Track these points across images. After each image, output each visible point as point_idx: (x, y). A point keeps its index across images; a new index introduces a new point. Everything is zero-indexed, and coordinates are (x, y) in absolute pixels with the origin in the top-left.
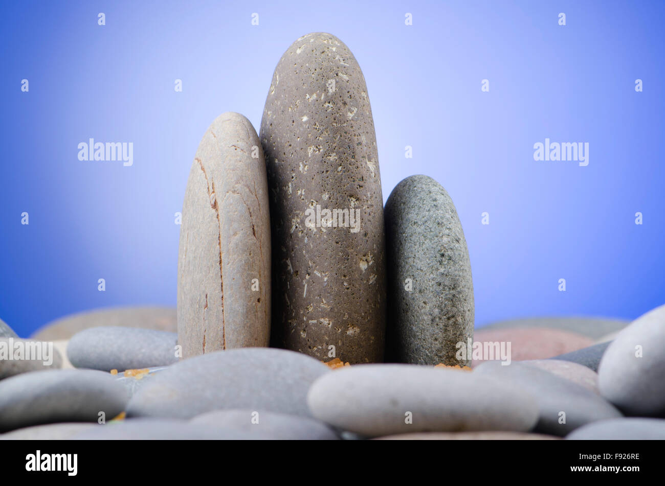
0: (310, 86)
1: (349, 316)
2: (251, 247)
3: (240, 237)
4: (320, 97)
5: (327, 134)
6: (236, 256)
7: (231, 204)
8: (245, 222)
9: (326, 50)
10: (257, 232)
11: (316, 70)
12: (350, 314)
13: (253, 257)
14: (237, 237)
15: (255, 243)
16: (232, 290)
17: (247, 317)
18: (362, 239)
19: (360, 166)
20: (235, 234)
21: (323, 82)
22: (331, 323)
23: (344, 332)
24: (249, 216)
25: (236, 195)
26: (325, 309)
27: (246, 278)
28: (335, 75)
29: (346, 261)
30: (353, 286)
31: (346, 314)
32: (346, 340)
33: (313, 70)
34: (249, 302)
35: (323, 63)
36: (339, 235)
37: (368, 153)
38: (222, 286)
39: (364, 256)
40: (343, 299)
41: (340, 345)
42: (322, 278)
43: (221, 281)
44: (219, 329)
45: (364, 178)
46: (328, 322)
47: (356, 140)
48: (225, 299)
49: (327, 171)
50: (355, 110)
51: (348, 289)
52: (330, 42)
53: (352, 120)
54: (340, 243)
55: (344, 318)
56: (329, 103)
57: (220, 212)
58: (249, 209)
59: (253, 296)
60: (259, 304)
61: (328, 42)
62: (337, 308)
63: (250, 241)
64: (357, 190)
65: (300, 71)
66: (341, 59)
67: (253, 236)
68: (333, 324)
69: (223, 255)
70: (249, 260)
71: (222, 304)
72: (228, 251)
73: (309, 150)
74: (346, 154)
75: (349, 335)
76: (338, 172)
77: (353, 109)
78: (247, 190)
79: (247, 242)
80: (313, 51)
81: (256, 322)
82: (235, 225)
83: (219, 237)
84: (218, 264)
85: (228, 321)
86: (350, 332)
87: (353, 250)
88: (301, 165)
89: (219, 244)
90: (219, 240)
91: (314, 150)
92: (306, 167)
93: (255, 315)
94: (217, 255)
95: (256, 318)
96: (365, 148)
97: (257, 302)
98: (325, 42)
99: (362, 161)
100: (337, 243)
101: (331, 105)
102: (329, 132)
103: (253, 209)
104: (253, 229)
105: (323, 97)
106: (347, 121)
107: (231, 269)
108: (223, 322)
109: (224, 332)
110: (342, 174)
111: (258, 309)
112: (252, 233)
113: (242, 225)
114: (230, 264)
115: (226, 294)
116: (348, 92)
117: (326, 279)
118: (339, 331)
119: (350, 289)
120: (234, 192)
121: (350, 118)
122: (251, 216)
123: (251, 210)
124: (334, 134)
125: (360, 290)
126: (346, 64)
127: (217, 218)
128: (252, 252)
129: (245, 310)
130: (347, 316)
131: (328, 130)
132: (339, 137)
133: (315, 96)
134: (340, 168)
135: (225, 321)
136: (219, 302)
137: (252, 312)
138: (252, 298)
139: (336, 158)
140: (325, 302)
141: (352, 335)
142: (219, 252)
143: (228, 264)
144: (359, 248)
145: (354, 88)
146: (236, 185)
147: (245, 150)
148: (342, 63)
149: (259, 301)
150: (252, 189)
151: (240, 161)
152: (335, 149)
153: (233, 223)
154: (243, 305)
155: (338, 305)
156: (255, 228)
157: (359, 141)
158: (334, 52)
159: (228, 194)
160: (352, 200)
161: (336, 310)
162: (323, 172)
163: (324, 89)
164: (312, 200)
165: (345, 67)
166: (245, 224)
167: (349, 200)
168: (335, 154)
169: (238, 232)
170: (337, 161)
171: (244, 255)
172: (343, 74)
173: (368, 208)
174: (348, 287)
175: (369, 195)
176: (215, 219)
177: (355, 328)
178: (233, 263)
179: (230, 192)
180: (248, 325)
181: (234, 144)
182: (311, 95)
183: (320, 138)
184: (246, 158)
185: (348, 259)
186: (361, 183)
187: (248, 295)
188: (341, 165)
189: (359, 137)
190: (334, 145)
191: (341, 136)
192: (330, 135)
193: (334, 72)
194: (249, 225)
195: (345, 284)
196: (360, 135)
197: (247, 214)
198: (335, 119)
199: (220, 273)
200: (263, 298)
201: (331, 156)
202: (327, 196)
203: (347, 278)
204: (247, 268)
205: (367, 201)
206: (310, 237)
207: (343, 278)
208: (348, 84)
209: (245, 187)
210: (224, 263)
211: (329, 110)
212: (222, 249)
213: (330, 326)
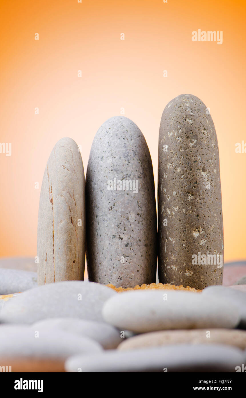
0: (170, 128)
1: (186, 264)
2: (70, 231)
3: (64, 224)
4: (174, 134)
5: (176, 156)
6: (61, 235)
7: (59, 203)
8: (67, 215)
9: (182, 105)
10: (74, 221)
11: (174, 118)
12: (187, 263)
13: (71, 236)
14: (62, 223)
15: (72, 228)
16: (58, 255)
17: (67, 272)
18: (195, 219)
19: (195, 175)
20: (61, 222)
21: (177, 125)
22: (177, 268)
23: (184, 274)
24: (69, 211)
25: (62, 198)
26: (173, 260)
27: (67, 249)
28: (184, 121)
29: (184, 232)
30: (189, 246)
31: (185, 263)
32: (185, 279)
33: (173, 118)
34: (68, 263)
35: (178, 114)
36: (180, 216)
37: (202, 167)
38: (54, 251)
39: (197, 228)
40: (183, 254)
41: (182, 281)
42: (172, 242)
43: (53, 248)
44: (52, 276)
45: (198, 182)
46: (175, 268)
47: (194, 159)
48: (55, 259)
49: (176, 178)
50: (195, 141)
51: (186, 248)
52: (187, 100)
53: (192, 147)
54: (181, 221)
55: (184, 266)
56: (179, 137)
57: (54, 206)
58: (69, 207)
59: (70, 260)
60: (74, 264)
61: (185, 100)
62: (179, 260)
63: (69, 227)
64: (192, 189)
65: (167, 118)
66: (191, 110)
67: (71, 224)
68: (178, 269)
69: (54, 233)
70: (68, 238)
71: (54, 262)
72: (57, 231)
73: (168, 165)
74: (186, 168)
75: (187, 276)
76: (181, 179)
77: (194, 141)
78: (69, 195)
79: (67, 227)
80: (175, 106)
81: (72, 274)
82: (61, 216)
83: (53, 221)
84: (52, 237)
85: (56, 273)
86: (187, 274)
87: (189, 225)
88: (165, 174)
89: (53, 225)
90: (53, 223)
91: (170, 166)
92: (167, 175)
93: (72, 271)
94: (52, 232)
95: (72, 272)
96: (200, 164)
97: (73, 263)
98: (184, 100)
99: (196, 172)
100: (180, 221)
101: (180, 139)
102: (178, 155)
103: (72, 207)
104: (71, 219)
105: (175, 134)
106: (189, 148)
107: (59, 242)
108: (54, 272)
109: (54, 278)
110: (183, 180)
111: (74, 267)
112: (71, 222)
113: (65, 217)
114: (58, 239)
115: (55, 256)
116: (191, 131)
117: (174, 242)
118: (181, 273)
119: (187, 248)
120: (61, 196)
121: (191, 146)
122: (70, 211)
123: (70, 208)
124: (180, 156)
125: (193, 249)
126: (193, 114)
127: (53, 209)
128: (70, 233)
129: (66, 268)
130: (185, 264)
131: (177, 153)
132: (183, 157)
133: (172, 133)
134: (182, 176)
135: (55, 272)
136: (52, 260)
137: (70, 269)
138: (70, 261)
139: (181, 170)
140: (173, 256)
141: (189, 276)
142: (52, 230)
143: (57, 239)
144: (192, 224)
145: (195, 128)
146: (63, 192)
147: (69, 170)
148: (190, 113)
149: (74, 262)
150: (71, 195)
151: (66, 177)
152: (180, 165)
153: (60, 215)
154: (65, 265)
155: (180, 258)
156: (73, 219)
157: (196, 160)
158: (187, 107)
159: (58, 196)
160: (189, 195)
161: (179, 261)
162: (174, 179)
163: (177, 129)
164: (169, 195)
165: (191, 116)
166: (67, 216)
167: (187, 195)
168: (180, 168)
169: (63, 221)
170: (181, 172)
171: (66, 235)
172: (189, 119)
173: (200, 200)
174: (185, 247)
175: (201, 192)
176: (51, 210)
177: (190, 271)
178: (59, 239)
179: (59, 195)
180: (68, 276)
181: (63, 164)
182: (170, 133)
183: (173, 159)
184: (69, 174)
185: (185, 231)
186: (196, 185)
187: (68, 259)
188: (183, 175)
189: (196, 157)
190: (180, 163)
191: (184, 157)
192: (178, 157)
193: (183, 119)
194: (69, 217)
195: (184, 245)
196: (196, 156)
197: (68, 210)
198: (181, 147)
199: (53, 243)
200: (77, 260)
201: (178, 169)
202: (175, 193)
203: (185, 242)
204: (67, 243)
205: (200, 195)
206: (168, 217)
207: (183, 242)
208: (192, 125)
209: (67, 194)
210: (55, 238)
211: (178, 142)
212: (54, 229)
213: (176, 270)
